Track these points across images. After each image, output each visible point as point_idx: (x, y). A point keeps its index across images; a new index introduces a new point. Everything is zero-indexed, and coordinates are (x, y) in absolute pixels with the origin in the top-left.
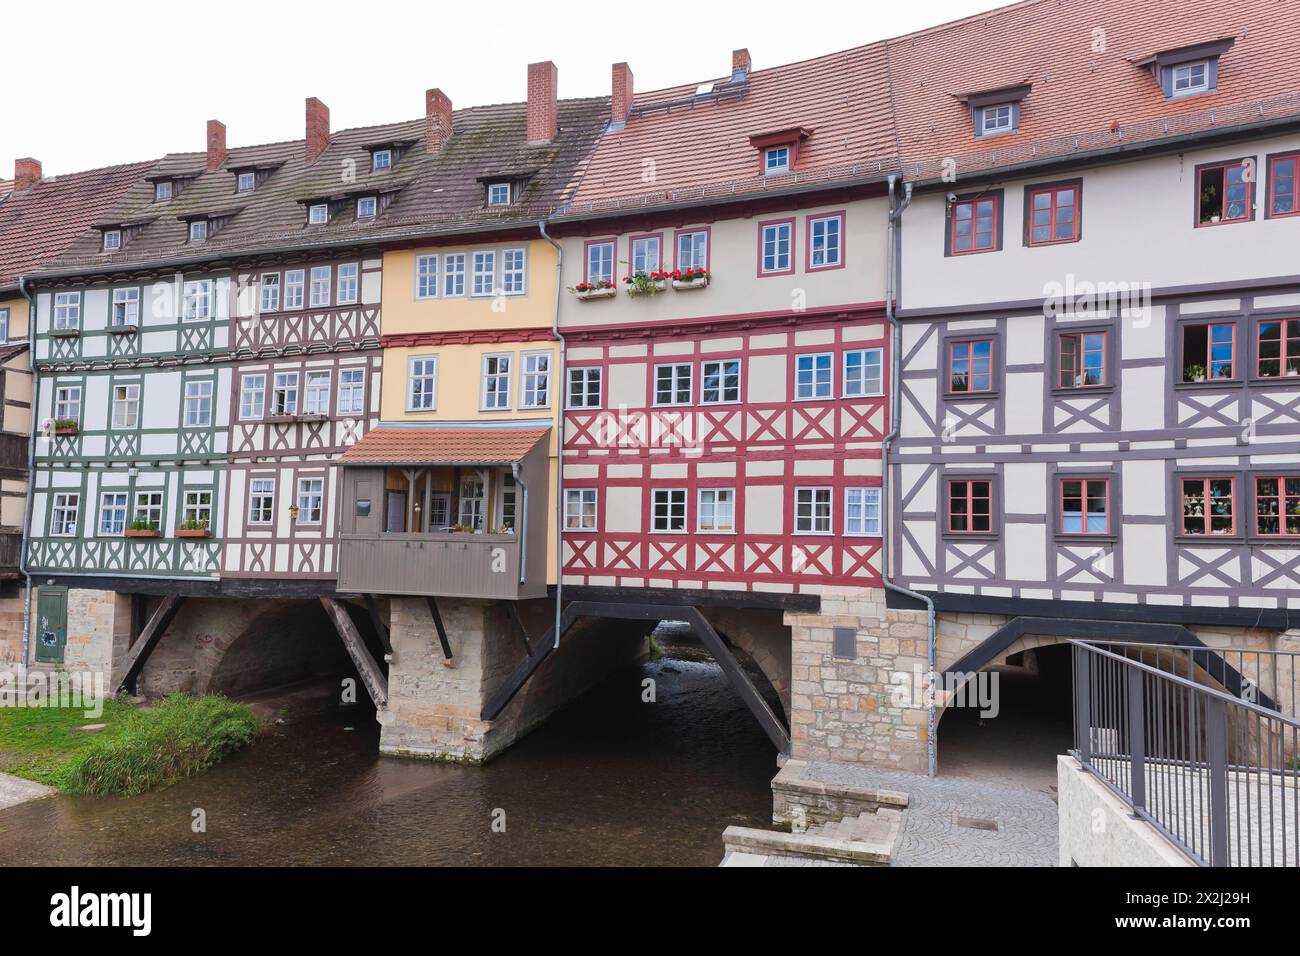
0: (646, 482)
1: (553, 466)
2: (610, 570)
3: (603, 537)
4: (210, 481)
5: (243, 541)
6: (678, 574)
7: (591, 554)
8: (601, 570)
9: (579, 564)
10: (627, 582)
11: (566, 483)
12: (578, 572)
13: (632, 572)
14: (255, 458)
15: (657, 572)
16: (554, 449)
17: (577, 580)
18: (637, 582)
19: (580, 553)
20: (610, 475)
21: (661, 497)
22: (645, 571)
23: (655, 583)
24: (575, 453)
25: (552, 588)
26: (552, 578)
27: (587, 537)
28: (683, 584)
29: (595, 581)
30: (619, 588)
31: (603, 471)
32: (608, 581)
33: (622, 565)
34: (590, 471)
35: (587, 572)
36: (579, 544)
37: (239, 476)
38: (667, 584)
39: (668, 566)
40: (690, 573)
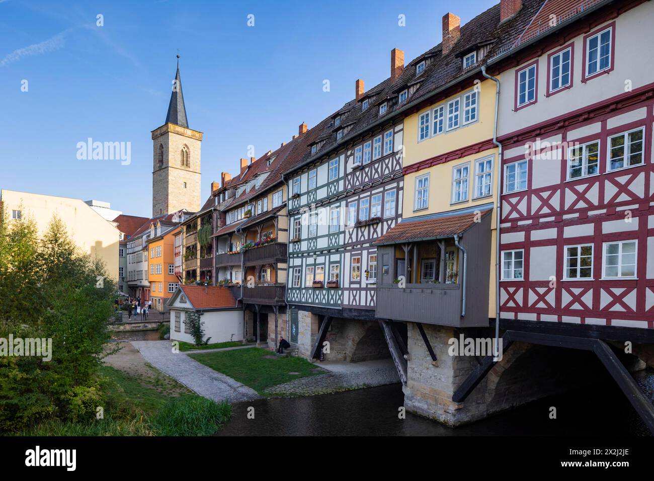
0: (559, 242)
1: (495, 235)
2: (533, 309)
3: (527, 285)
4: (338, 259)
5: (349, 289)
6: (585, 312)
7: (519, 297)
8: (526, 309)
9: (511, 304)
10: (545, 318)
11: (502, 247)
12: (510, 309)
13: (549, 310)
14: (353, 245)
15: (568, 311)
16: (494, 223)
17: (510, 316)
18: (553, 318)
19: (511, 297)
20: (533, 238)
21: (573, 252)
22: (558, 310)
23: (566, 319)
24: (508, 225)
25: (492, 321)
26: (492, 313)
27: (517, 285)
28: (589, 321)
29: (523, 316)
30: (539, 322)
31: (528, 236)
32: (532, 317)
33: (541, 305)
34: (519, 237)
35: (517, 309)
36: (512, 290)
37: (348, 255)
38: (577, 320)
39: (577, 306)
40: (596, 312)
